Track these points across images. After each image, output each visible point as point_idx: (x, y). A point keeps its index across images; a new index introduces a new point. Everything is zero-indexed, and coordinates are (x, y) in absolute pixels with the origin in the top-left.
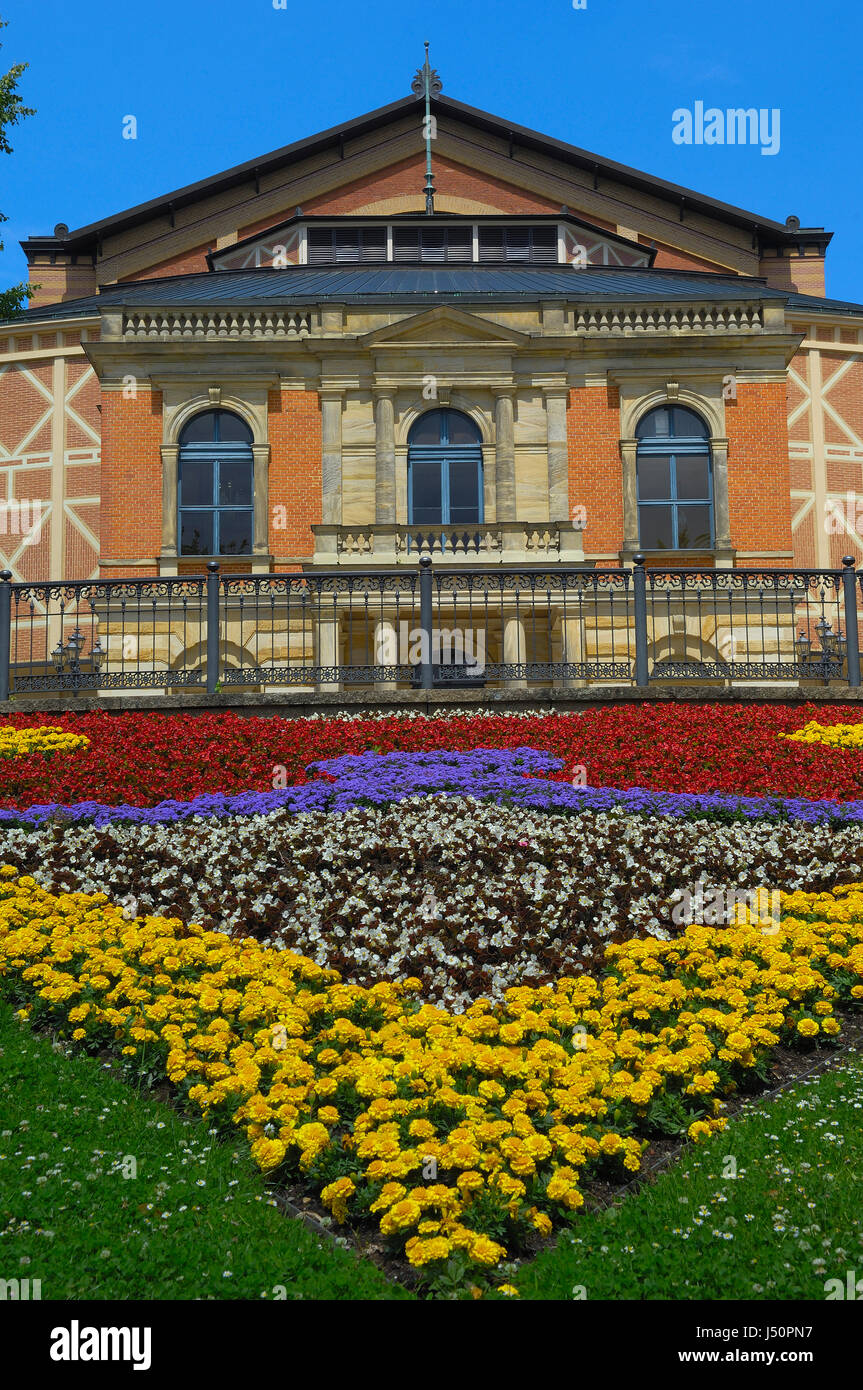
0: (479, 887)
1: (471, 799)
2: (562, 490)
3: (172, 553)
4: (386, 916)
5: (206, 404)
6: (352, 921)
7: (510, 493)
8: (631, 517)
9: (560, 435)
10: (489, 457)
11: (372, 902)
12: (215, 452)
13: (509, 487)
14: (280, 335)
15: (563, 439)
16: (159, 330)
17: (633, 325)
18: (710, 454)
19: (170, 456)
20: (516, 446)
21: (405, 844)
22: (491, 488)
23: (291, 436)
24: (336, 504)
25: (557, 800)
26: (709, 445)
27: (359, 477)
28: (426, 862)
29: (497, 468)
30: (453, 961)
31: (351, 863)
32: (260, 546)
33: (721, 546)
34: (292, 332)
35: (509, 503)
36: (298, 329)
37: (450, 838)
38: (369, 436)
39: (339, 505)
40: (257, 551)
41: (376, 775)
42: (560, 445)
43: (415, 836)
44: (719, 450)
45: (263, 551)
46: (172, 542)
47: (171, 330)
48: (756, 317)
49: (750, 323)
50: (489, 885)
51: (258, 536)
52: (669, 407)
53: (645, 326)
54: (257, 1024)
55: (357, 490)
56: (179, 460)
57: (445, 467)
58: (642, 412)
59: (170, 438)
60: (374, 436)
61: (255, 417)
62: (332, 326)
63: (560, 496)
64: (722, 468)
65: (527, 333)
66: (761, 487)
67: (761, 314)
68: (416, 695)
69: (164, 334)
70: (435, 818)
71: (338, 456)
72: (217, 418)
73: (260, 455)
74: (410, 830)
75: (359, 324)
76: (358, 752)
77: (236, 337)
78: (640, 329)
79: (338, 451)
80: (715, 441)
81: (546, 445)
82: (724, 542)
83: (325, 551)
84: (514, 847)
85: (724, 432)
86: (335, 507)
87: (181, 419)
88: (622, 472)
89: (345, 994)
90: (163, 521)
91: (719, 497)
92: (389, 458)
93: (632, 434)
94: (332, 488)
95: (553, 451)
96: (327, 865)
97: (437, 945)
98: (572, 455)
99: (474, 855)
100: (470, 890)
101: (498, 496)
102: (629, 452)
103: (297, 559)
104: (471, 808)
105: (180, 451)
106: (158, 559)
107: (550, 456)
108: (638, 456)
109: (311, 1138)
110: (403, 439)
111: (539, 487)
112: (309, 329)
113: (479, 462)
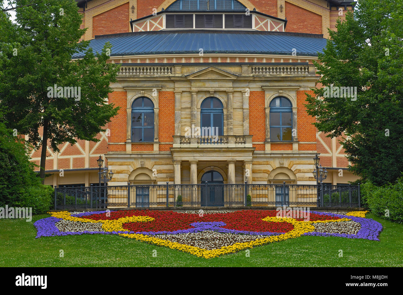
0: (212, 242)
1: (212, 231)
2: (247, 123)
3: (130, 141)
4: (203, 245)
5: (140, 95)
6: (200, 245)
7: (231, 124)
8: (268, 131)
9: (246, 106)
10: (225, 112)
11: (202, 244)
12: (143, 110)
13: (231, 122)
14: (162, 74)
15: (248, 107)
16: (126, 73)
17: (269, 72)
18: (292, 112)
19: (129, 111)
20: (233, 109)
21: (204, 238)
22: (225, 121)
23: (166, 105)
24: (179, 126)
25: (223, 232)
26: (292, 109)
27: (186, 118)
28: (207, 239)
29: (227, 116)
30: (209, 248)
31: (199, 240)
32: (156, 139)
33: (295, 140)
34: (166, 73)
35: (231, 127)
36: (168, 73)
37: (210, 237)
38: (189, 106)
39: (180, 127)
40: (155, 141)
41: (200, 226)
42: (247, 109)
43: (206, 236)
44: (295, 111)
45: (157, 140)
46: (130, 137)
47: (129, 73)
48: (307, 70)
49: (305, 72)
50: (213, 242)
51: (156, 136)
52: (280, 97)
53: (273, 72)
54: (196, 251)
55: (186, 122)
56: (132, 112)
57: (212, 115)
58: (272, 99)
59: (129, 105)
60: (190, 106)
61: (155, 100)
62: (178, 72)
63: (246, 124)
64: (296, 117)
65: (237, 74)
66: (307, 122)
67: (308, 69)
68: (205, 207)
69: (127, 74)
70: (208, 234)
71: (180, 112)
72: (143, 100)
73: (156, 111)
74: (205, 236)
75: (186, 71)
76: (196, 222)
77: (149, 75)
78: (271, 73)
79: (180, 110)
80: (293, 108)
81: (243, 109)
82: (296, 139)
83: (176, 143)
84: (216, 238)
85: (296, 106)
86: (179, 127)
87: (133, 100)
88: (265, 117)
89: (201, 250)
90: (127, 131)
91: (294, 125)
92: (195, 113)
93: (269, 106)
94: (178, 121)
95: (245, 111)
96: (197, 240)
97: (208, 247)
98: (250, 111)
99: (212, 239)
100: (211, 242)
101: (228, 125)
102: (268, 111)
103: (167, 143)
104: (212, 232)
105: (132, 110)
106: (125, 143)
107: (243, 112)
108: (270, 112)
109: (201, 255)
110: (199, 106)
111: (240, 122)
112: (171, 72)
113: (222, 113)
